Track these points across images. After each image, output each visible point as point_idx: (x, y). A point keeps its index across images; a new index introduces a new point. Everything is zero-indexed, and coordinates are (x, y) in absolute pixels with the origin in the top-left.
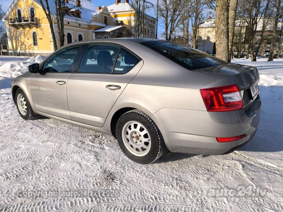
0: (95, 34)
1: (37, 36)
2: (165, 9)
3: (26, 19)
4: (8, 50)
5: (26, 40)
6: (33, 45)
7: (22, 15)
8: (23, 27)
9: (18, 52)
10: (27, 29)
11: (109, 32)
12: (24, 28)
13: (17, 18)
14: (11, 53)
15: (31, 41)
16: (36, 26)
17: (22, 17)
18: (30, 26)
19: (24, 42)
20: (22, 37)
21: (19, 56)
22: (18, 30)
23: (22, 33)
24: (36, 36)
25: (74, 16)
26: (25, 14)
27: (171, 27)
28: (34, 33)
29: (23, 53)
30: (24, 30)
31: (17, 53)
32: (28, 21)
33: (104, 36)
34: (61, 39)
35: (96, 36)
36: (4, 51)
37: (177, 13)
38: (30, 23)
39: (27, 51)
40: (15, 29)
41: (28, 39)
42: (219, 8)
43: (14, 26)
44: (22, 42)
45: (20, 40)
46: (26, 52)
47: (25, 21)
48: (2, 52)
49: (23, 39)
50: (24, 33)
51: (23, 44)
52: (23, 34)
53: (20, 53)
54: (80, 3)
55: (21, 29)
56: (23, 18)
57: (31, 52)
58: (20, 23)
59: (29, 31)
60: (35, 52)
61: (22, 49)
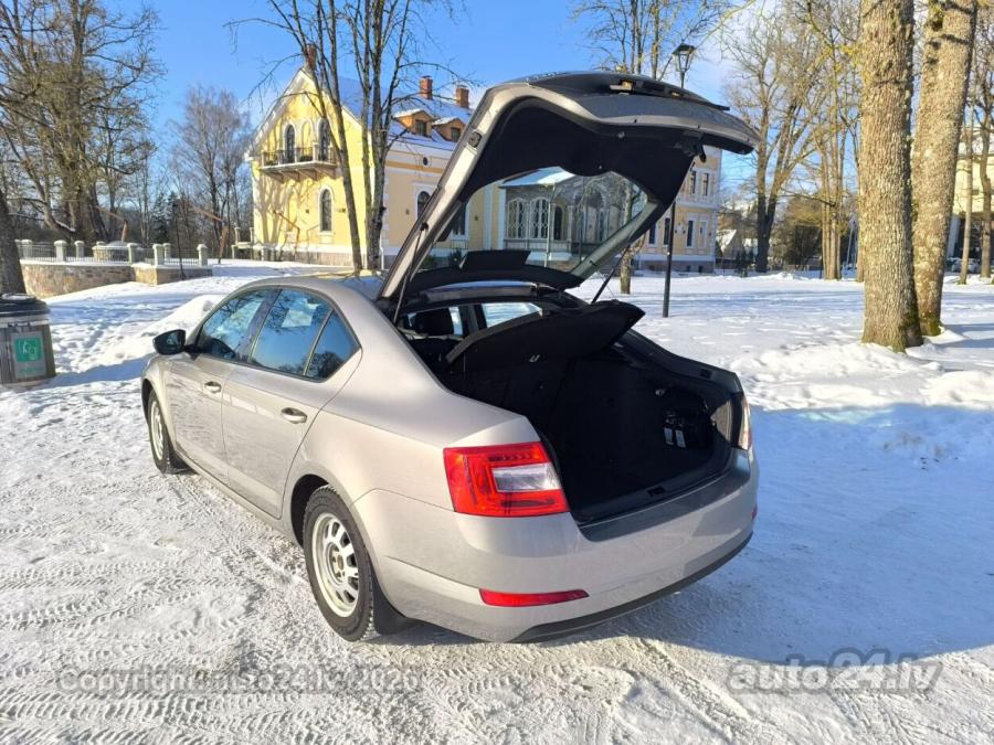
0: (507, 193)
1: (333, 202)
2: (755, 101)
3: (307, 153)
4: (253, 244)
5: (302, 213)
6: (319, 228)
7: (298, 142)
8: (297, 175)
9: (278, 248)
10: (308, 182)
11: (551, 187)
12: (298, 180)
13: (282, 151)
14: (260, 253)
15: (316, 217)
16: (331, 172)
17: (295, 146)
18: (315, 174)
19: (296, 220)
20: (293, 203)
21: (280, 260)
22: (283, 186)
23: (292, 193)
24: (329, 201)
25: (445, 139)
26: (307, 139)
27: (779, 163)
28: (325, 193)
29: (290, 254)
30: (298, 185)
31: (275, 252)
32: (310, 158)
33: (535, 200)
34: (374, 221)
35: (508, 199)
36: (242, 245)
37: (803, 113)
38: (316, 165)
39: (302, 248)
40: (275, 182)
41: (307, 211)
42: (870, 119)
43: (273, 173)
44: (292, 220)
45: (285, 215)
46: (298, 250)
47: (302, 159)
48: (236, 248)
49: (293, 210)
50: (299, 194)
51: (292, 225)
52: (295, 196)
53: (282, 252)
54: (467, 97)
55: (292, 182)
56: (298, 149)
57: (312, 248)
58: (290, 165)
59: (312, 189)
60: (322, 249)
61: (289, 239)
